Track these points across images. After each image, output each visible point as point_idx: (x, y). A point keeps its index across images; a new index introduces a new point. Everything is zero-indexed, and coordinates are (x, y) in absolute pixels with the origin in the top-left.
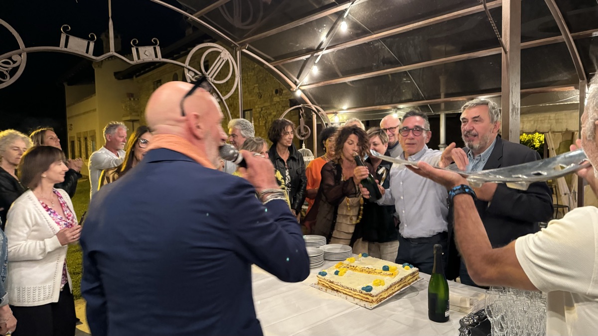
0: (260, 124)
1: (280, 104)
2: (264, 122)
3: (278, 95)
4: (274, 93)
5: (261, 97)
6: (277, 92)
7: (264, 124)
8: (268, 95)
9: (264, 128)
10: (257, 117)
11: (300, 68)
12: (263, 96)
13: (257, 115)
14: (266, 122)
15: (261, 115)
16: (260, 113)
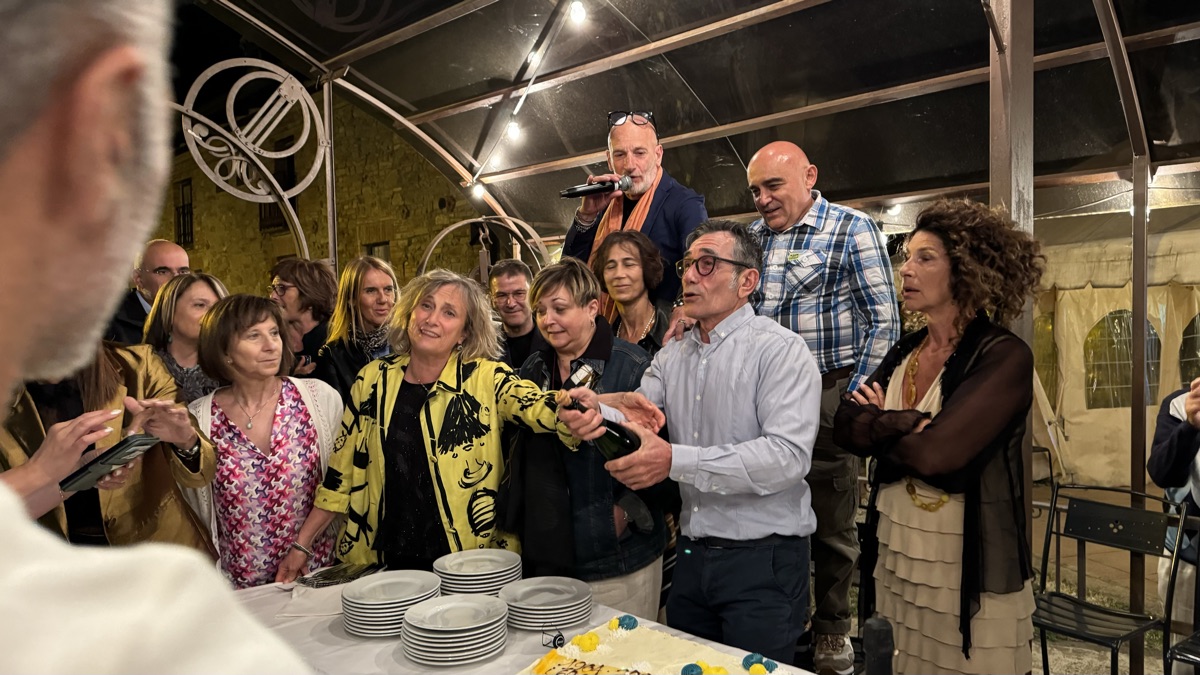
3: (445, 210)
4: (436, 206)
6: (442, 204)
8: (424, 212)
11: (479, 131)
12: (412, 212)
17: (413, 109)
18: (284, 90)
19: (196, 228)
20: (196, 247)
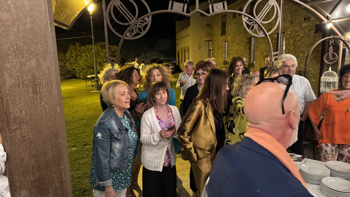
0: (290, 43)
1: (307, 28)
2: (293, 41)
3: (306, 21)
4: (303, 20)
5: (292, 23)
6: (305, 19)
7: (293, 43)
8: (298, 22)
9: (293, 46)
10: (288, 38)
12: (294, 22)
13: (288, 36)
14: (294, 41)
15: (291, 36)
16: (290, 35)
18: (270, 2)
19: (227, 29)
20: (226, 35)
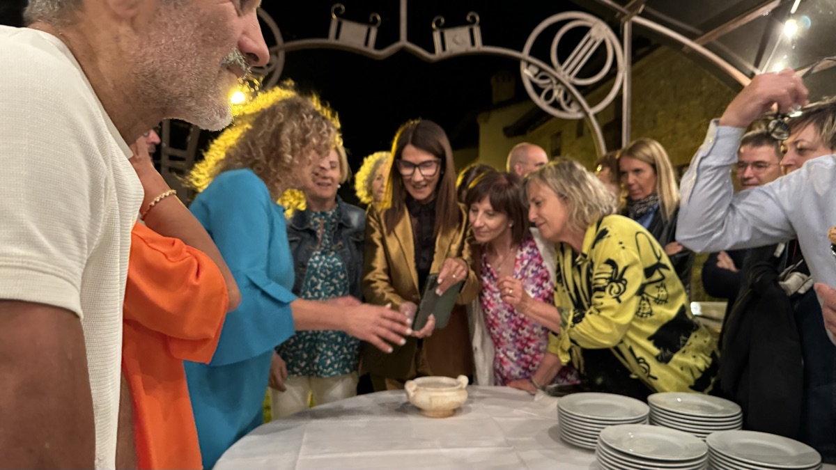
17: (698, 32)
18: (593, 32)
